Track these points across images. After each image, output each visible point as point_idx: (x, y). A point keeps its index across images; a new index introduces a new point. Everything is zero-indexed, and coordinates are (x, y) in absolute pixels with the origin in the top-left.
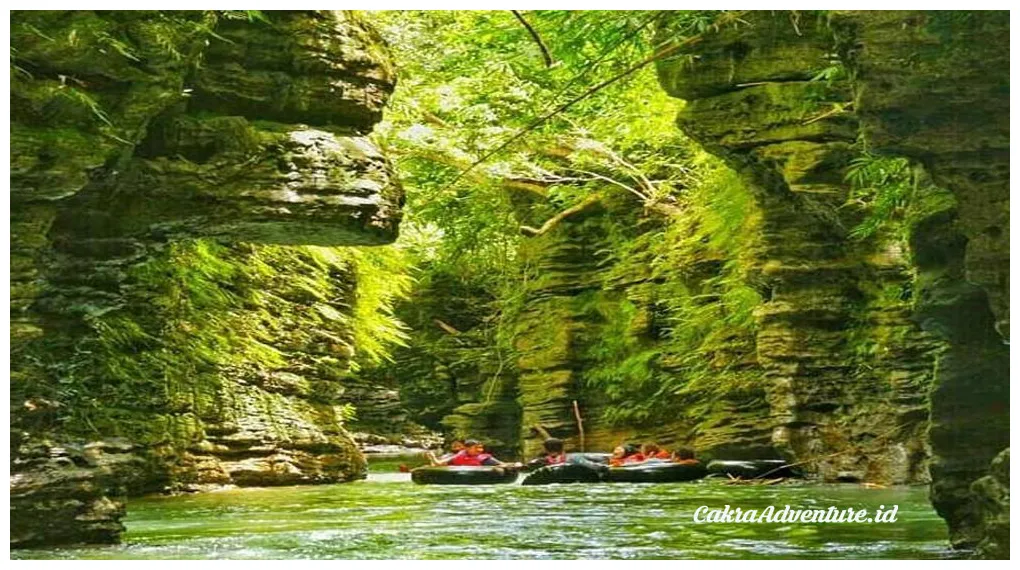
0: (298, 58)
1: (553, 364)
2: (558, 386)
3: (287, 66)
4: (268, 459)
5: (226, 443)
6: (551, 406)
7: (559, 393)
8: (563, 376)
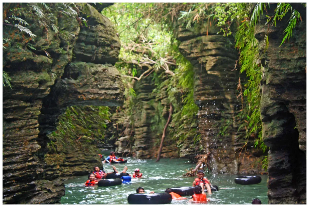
0: (98, 40)
1: (142, 125)
2: (144, 132)
3: (95, 43)
4: (80, 166)
5: (71, 162)
6: (143, 139)
7: (144, 135)
8: (145, 129)
